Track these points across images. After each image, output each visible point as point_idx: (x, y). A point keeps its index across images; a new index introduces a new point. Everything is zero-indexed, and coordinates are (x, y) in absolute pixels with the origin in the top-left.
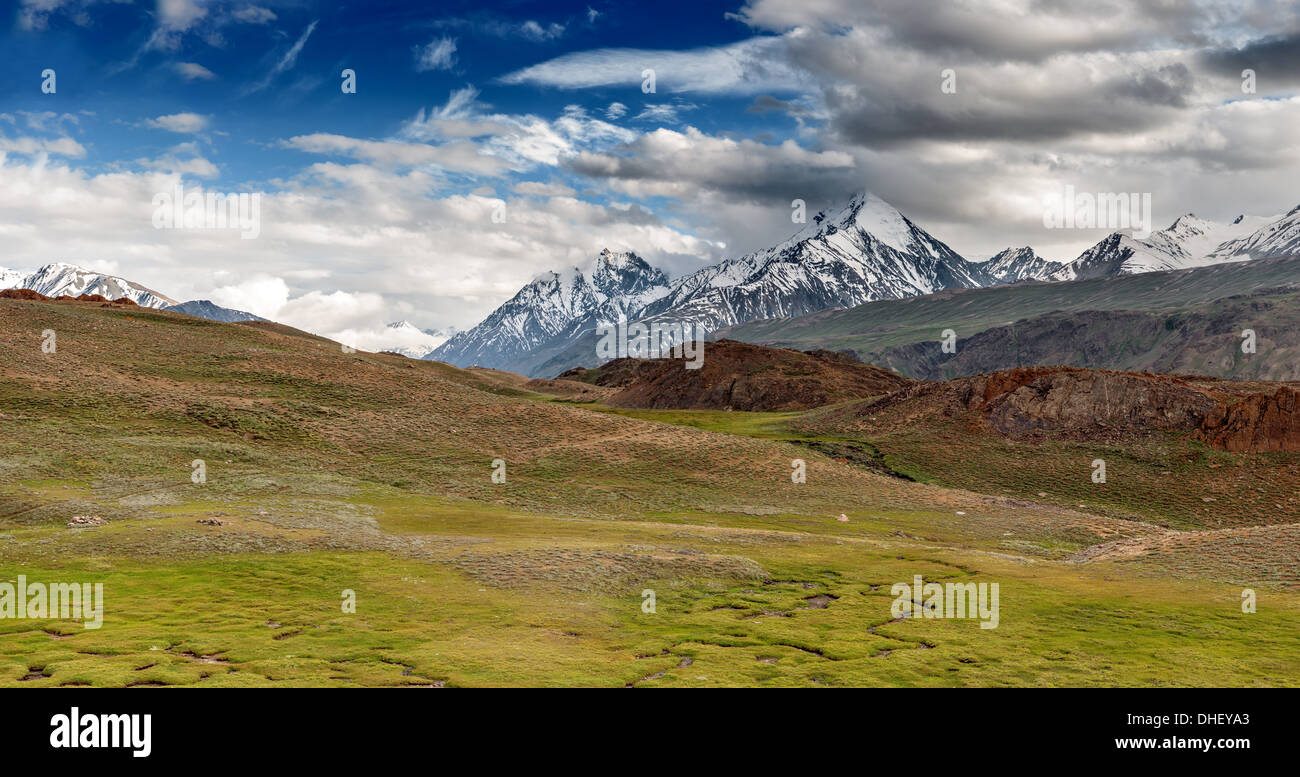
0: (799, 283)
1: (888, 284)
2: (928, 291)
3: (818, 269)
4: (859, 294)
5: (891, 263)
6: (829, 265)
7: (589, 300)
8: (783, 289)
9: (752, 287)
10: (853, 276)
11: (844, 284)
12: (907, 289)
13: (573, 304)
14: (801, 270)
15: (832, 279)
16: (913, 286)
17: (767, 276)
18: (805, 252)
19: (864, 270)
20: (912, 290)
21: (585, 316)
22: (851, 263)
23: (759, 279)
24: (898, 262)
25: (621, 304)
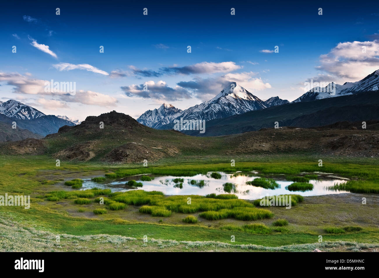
0: (219, 109)
1: (242, 108)
2: (252, 110)
3: (224, 105)
4: (235, 111)
5: (242, 102)
6: (227, 104)
7: (159, 118)
8: (215, 111)
9: (206, 111)
10: (233, 107)
11: (231, 109)
12: (247, 110)
13: (155, 119)
14: (220, 105)
15: (227, 108)
16: (249, 109)
17: (210, 108)
18: (220, 101)
19: (236, 105)
20: (248, 110)
21: (159, 122)
22: (232, 103)
23: (208, 109)
24: (244, 102)
25: (168, 118)
